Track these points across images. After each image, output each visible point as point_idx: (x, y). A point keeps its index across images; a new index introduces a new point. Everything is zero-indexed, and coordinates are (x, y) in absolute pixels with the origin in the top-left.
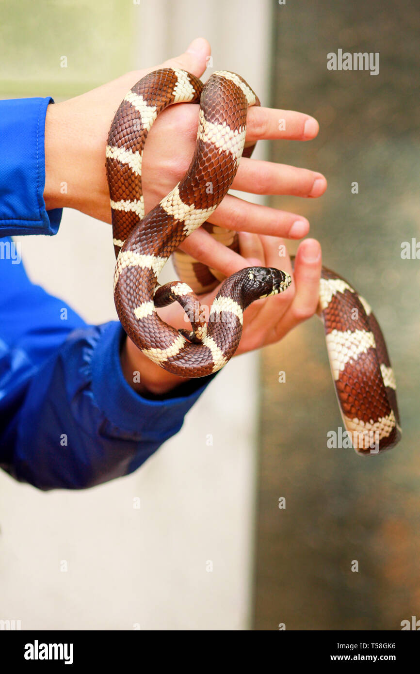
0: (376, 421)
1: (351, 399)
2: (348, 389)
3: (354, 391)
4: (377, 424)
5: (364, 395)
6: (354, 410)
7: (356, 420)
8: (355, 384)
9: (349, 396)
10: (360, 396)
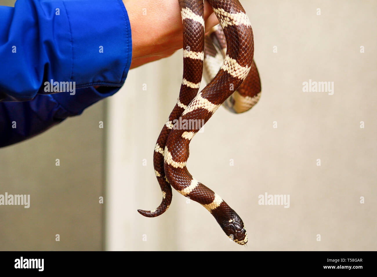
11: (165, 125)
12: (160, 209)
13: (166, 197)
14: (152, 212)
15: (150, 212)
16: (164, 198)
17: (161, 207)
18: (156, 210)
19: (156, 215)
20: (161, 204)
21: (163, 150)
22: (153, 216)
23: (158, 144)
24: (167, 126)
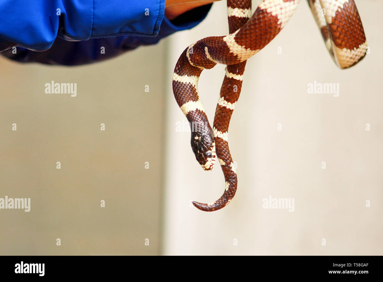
0: (357, 48)
1: (342, 36)
2: (339, 29)
3: (343, 31)
4: (358, 50)
5: (350, 32)
6: (343, 43)
7: (345, 49)
8: (343, 26)
9: (340, 34)
10: (348, 33)
11: (218, 104)
12: (219, 202)
13: (229, 189)
14: (209, 205)
15: (206, 205)
16: (226, 190)
17: (221, 200)
18: (215, 203)
19: (214, 209)
20: (222, 197)
21: (222, 133)
22: (210, 210)
23: (214, 127)
24: (220, 104)
